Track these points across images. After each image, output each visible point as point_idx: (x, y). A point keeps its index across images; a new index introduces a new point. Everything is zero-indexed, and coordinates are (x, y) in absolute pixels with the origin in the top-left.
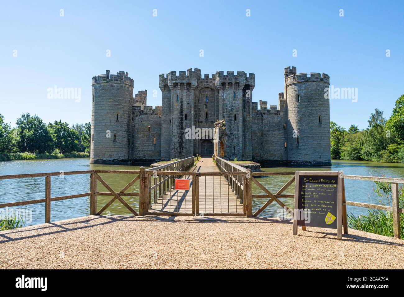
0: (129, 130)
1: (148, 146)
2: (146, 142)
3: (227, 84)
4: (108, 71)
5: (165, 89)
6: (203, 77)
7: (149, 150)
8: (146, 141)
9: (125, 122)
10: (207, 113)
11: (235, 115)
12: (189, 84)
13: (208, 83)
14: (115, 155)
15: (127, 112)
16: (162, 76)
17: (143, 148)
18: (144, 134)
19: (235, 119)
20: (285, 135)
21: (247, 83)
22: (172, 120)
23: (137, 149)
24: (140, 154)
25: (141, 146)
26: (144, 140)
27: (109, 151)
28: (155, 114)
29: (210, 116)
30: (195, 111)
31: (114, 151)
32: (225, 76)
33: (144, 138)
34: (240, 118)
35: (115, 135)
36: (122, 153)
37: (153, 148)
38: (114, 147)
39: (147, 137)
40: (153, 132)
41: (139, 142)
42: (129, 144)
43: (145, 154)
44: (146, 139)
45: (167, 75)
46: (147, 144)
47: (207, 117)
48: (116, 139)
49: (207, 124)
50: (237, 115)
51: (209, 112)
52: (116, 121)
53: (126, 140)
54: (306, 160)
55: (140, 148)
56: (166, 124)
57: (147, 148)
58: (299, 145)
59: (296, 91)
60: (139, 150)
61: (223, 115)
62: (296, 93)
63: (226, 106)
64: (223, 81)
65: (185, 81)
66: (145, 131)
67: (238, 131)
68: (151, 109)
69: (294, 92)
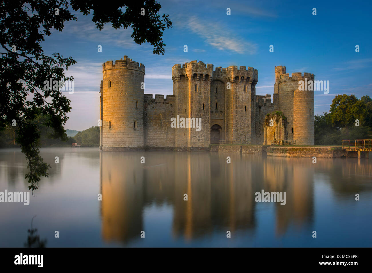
1: (160, 134)
3: (240, 78)
5: (180, 79)
7: (161, 138)
8: (158, 129)
9: (142, 110)
10: (216, 104)
11: (246, 107)
12: (207, 76)
13: (219, 76)
14: (135, 143)
17: (155, 136)
18: (156, 122)
19: (246, 110)
23: (149, 137)
24: (153, 142)
25: (153, 134)
26: (156, 128)
27: (130, 138)
28: (167, 103)
29: (219, 106)
31: (134, 138)
32: (238, 70)
33: (156, 126)
37: (165, 136)
38: (135, 135)
39: (160, 125)
40: (165, 121)
41: (151, 129)
43: (158, 142)
44: (158, 127)
46: (159, 132)
47: (216, 108)
49: (217, 114)
51: (219, 103)
52: (136, 109)
53: (143, 128)
55: (153, 136)
56: (182, 113)
57: (159, 136)
58: (293, 134)
59: (291, 87)
60: (151, 137)
61: (236, 106)
62: (292, 89)
63: (239, 98)
64: (237, 75)
65: (205, 73)
66: (157, 119)
67: (248, 121)
68: (163, 98)
69: (289, 88)
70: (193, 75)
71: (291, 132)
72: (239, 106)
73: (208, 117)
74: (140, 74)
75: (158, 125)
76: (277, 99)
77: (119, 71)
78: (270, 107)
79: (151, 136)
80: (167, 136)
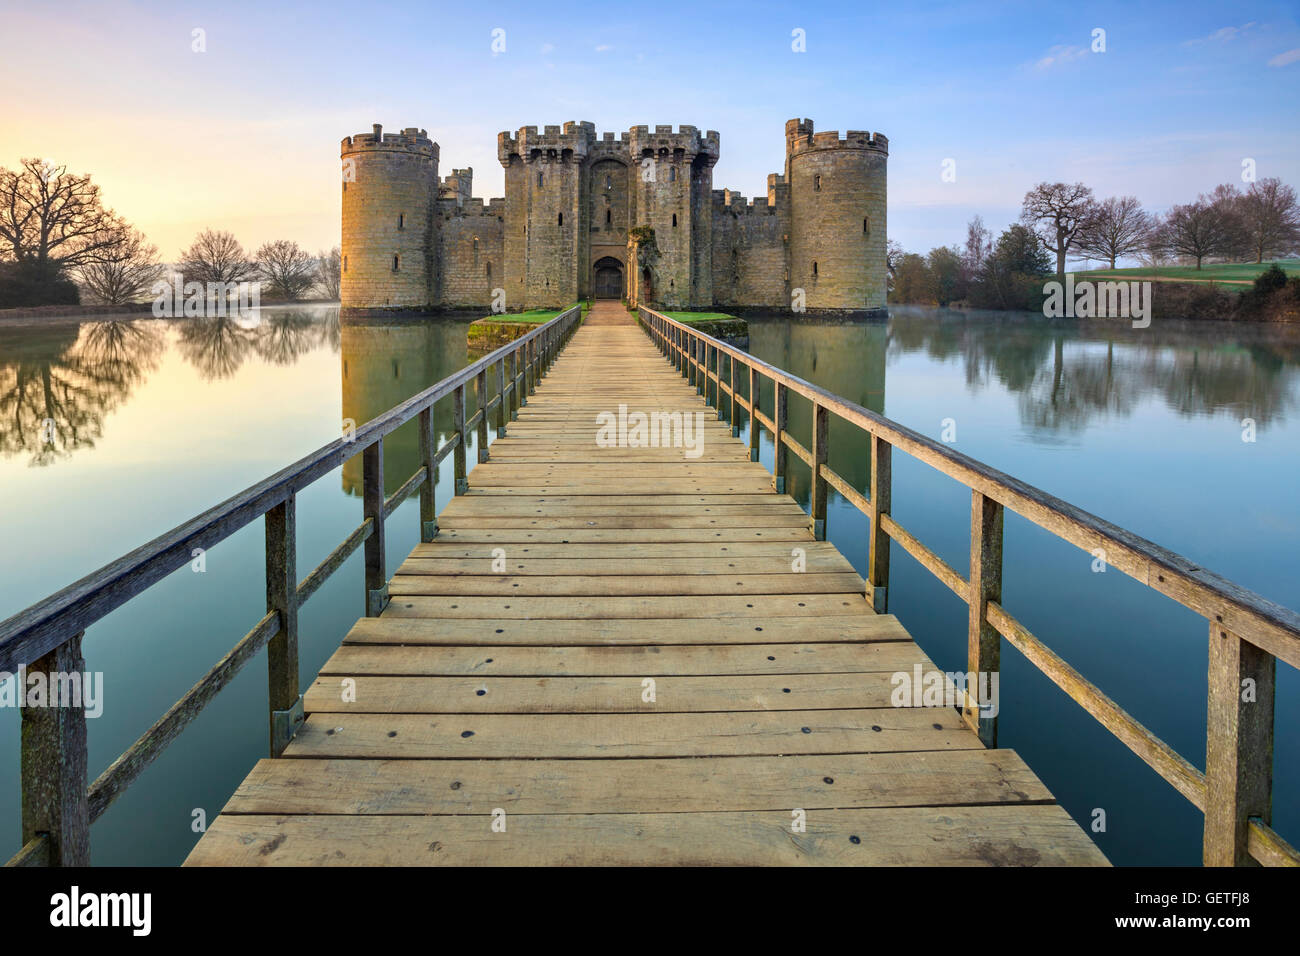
0: (428, 248)
1: (474, 280)
2: (468, 272)
3: (656, 151)
4: (378, 127)
5: (511, 164)
6: (600, 138)
7: (476, 288)
8: (467, 269)
9: (421, 232)
10: (608, 212)
11: (674, 216)
12: (567, 152)
13: (612, 150)
15: (425, 211)
16: (506, 135)
17: (462, 283)
18: (463, 254)
19: (675, 224)
20: (785, 256)
21: (703, 151)
22: (529, 226)
23: (447, 286)
24: (457, 295)
25: (458, 279)
26: (464, 268)
27: (384, 290)
28: (488, 216)
29: (616, 217)
30: (581, 208)
31: (395, 290)
32: (651, 135)
33: (464, 262)
34: (685, 223)
35: (396, 259)
36: (413, 293)
37: (486, 283)
39: (471, 260)
40: (484, 252)
41: (453, 271)
42: (430, 276)
43: (467, 296)
44: (468, 266)
45: (517, 133)
46: (471, 277)
47: (609, 220)
48: (400, 267)
49: (609, 234)
50: (678, 215)
51: (614, 211)
52: (400, 230)
53: (422, 268)
54: (833, 306)
55: (456, 284)
56: (515, 234)
57: (473, 283)
58: (818, 276)
59: (812, 167)
60: (453, 287)
61: (648, 215)
62: (814, 170)
63: (655, 197)
64: (647, 146)
65: (559, 147)
66: (464, 246)
68: (482, 205)
69: (808, 170)
70: (529, 153)
72: (654, 215)
73: (572, 242)
74: (410, 158)
75: (468, 261)
76: (786, 196)
78: (766, 215)
79: (452, 284)
80: (489, 283)
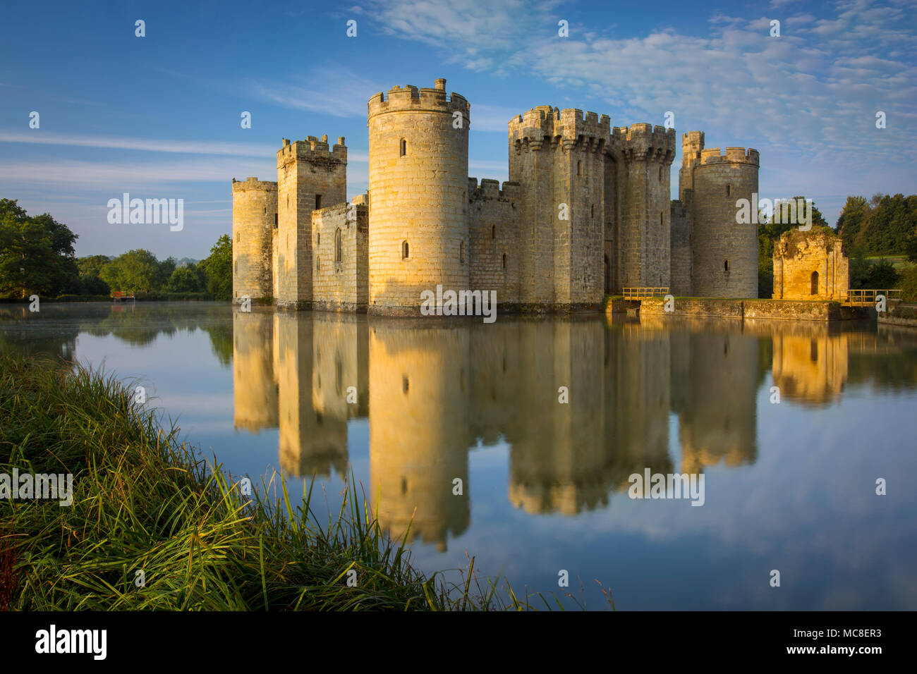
1: (493, 273)
2: (488, 263)
3: (655, 151)
5: (543, 146)
7: (495, 283)
8: (488, 261)
12: (600, 142)
17: (483, 277)
18: (484, 244)
19: (662, 222)
25: (479, 273)
26: (485, 259)
27: (455, 284)
28: (505, 201)
31: (462, 284)
32: (651, 134)
33: (484, 253)
34: (668, 222)
37: (502, 277)
38: (462, 276)
39: (492, 251)
40: (501, 242)
41: (476, 263)
44: (489, 257)
46: (491, 269)
52: (463, 212)
55: (478, 277)
56: (544, 224)
57: (492, 277)
58: (729, 273)
59: (724, 177)
60: (475, 281)
61: (647, 212)
62: (726, 180)
63: (651, 195)
64: (651, 145)
65: (596, 135)
66: (486, 237)
67: (666, 245)
68: (497, 187)
69: (720, 180)
70: (577, 138)
71: (723, 270)
72: (651, 212)
73: (601, 236)
75: (487, 252)
76: (691, 201)
77: (429, 116)
78: (681, 216)
79: (475, 277)
80: (505, 277)
